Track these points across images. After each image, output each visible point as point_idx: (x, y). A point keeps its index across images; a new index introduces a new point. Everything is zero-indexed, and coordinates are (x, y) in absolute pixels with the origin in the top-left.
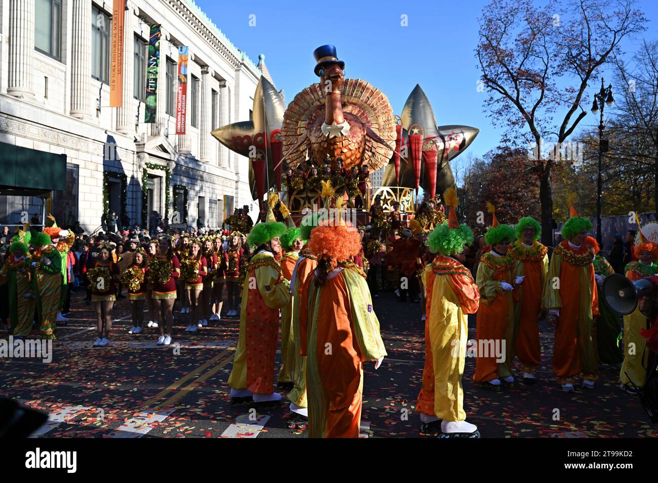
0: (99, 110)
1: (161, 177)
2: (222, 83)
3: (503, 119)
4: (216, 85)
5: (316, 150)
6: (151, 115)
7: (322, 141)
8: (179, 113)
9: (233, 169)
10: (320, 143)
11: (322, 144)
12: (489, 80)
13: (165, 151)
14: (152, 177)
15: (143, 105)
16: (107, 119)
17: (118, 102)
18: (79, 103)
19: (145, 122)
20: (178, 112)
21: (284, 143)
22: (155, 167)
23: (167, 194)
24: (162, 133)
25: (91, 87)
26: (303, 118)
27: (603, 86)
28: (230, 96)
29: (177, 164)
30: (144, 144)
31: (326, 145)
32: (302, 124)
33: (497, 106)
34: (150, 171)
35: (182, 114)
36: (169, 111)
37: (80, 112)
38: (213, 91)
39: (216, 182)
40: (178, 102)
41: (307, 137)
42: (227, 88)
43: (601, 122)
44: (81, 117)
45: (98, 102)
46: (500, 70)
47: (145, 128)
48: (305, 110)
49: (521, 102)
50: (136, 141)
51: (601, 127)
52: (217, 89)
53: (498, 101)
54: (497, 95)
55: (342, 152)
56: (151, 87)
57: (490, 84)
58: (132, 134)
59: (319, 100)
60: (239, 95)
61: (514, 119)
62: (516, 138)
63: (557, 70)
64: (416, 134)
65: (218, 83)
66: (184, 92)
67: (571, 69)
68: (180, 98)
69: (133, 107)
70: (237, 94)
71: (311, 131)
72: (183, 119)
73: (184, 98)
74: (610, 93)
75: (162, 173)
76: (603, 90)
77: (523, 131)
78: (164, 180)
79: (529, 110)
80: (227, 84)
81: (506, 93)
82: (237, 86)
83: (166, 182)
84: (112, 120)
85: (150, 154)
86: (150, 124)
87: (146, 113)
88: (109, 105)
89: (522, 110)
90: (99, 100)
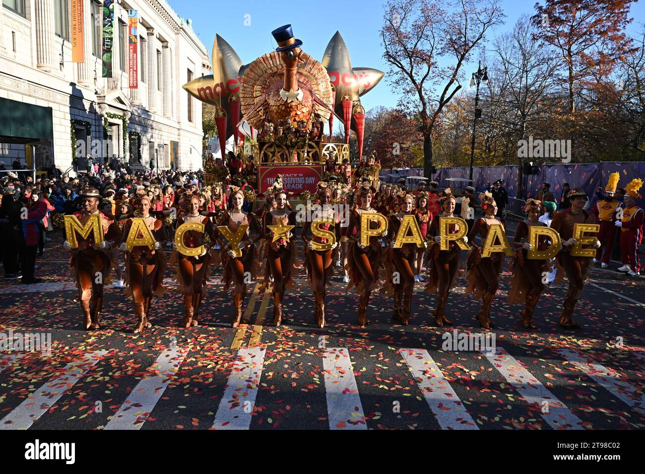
0: (62, 64)
1: (118, 125)
2: (165, 44)
3: (400, 89)
4: (158, 45)
5: (275, 111)
6: (108, 72)
7: (281, 104)
8: (131, 70)
9: (175, 119)
10: (279, 106)
11: (280, 107)
12: (390, 56)
13: (122, 102)
14: (111, 124)
15: (100, 62)
16: (70, 73)
17: (79, 59)
18: (45, 57)
19: (103, 77)
20: (130, 68)
21: (243, 103)
22: (114, 116)
23: (124, 139)
24: (119, 87)
25: (54, 43)
26: (258, 83)
27: (480, 67)
28: (171, 56)
29: (132, 114)
30: (104, 97)
31: (283, 108)
32: (257, 88)
33: (396, 78)
34: (110, 120)
35: (133, 70)
36: (122, 68)
37: (47, 66)
38: (158, 51)
39: (162, 130)
40: (130, 60)
41: (266, 101)
42: (168, 49)
43: (477, 95)
44: (48, 70)
45: (61, 57)
46: (399, 49)
47: (102, 82)
48: (260, 76)
49: (413, 74)
50: (96, 93)
51: (477, 99)
52: (161, 49)
53: (397, 73)
54: (396, 69)
55: (296, 114)
56: (107, 45)
57: (391, 59)
58: (92, 88)
59: (271, 68)
60: (178, 55)
61: (408, 89)
62: (408, 103)
63: (440, 51)
64: (347, 100)
65: (161, 44)
66: (135, 51)
67: (450, 51)
68: (131, 56)
69: (94, 64)
70: (177, 55)
71: (269, 95)
72: (135, 75)
73: (135, 56)
74: (486, 73)
75: (120, 122)
76: (480, 70)
77: (413, 98)
78: (121, 127)
79: (418, 82)
80: (169, 45)
81: (402, 67)
82: (177, 47)
83: (123, 130)
84: (74, 74)
85: (109, 105)
86: (106, 79)
87: (103, 69)
88: (71, 60)
89: (414, 81)
90: (62, 55)
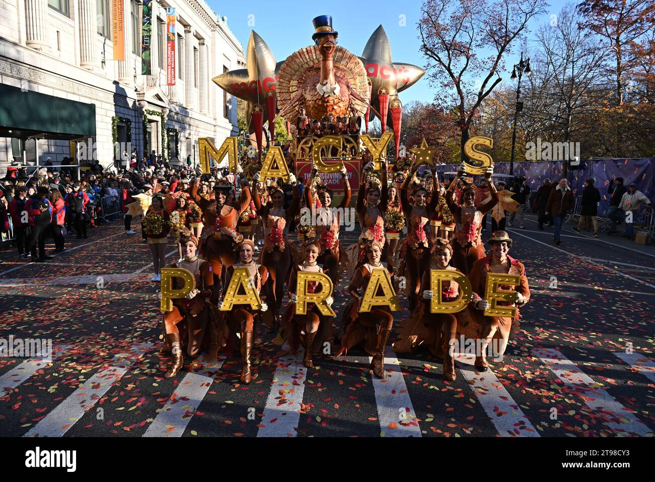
0: (103, 62)
1: (157, 122)
2: (201, 41)
3: (437, 83)
4: (195, 42)
5: (312, 106)
6: (147, 70)
7: (317, 99)
8: (169, 67)
9: (211, 115)
10: (315, 101)
11: (317, 102)
12: (427, 50)
13: (160, 99)
14: (151, 121)
15: (140, 59)
16: (111, 71)
17: (120, 56)
18: (88, 56)
19: (142, 74)
20: (168, 65)
21: (279, 99)
22: (153, 113)
23: (163, 136)
24: (157, 84)
25: (97, 42)
26: (294, 78)
27: (522, 59)
28: (208, 53)
29: (170, 111)
30: (144, 94)
31: (320, 103)
32: (293, 83)
33: (433, 71)
34: (149, 117)
35: (171, 68)
36: (161, 65)
37: (89, 64)
38: (195, 48)
39: (199, 126)
40: (168, 57)
41: (302, 96)
42: (205, 46)
43: (519, 88)
44: (91, 68)
45: (103, 55)
46: (436, 42)
47: (142, 79)
48: (296, 71)
49: (451, 67)
50: (136, 90)
51: (518, 92)
52: (197, 47)
53: (434, 66)
54: (433, 62)
55: (333, 109)
56: (146, 43)
57: (429, 53)
58: (132, 85)
59: (307, 63)
60: (215, 52)
61: (446, 83)
62: (445, 97)
63: (480, 42)
64: (384, 94)
65: (197, 41)
66: (173, 49)
67: (490, 43)
68: (169, 53)
69: (134, 62)
70: (213, 52)
71: (305, 90)
72: (173, 72)
73: (173, 54)
74: (528, 64)
75: (159, 119)
76: (521, 62)
77: (450, 92)
78: (160, 124)
79: (456, 75)
80: (205, 42)
81: (440, 61)
82: (214, 44)
83: (162, 126)
84: (115, 72)
85: (149, 102)
86: (145, 76)
87: (142, 66)
88: (112, 58)
89: (451, 75)
90: (104, 53)
